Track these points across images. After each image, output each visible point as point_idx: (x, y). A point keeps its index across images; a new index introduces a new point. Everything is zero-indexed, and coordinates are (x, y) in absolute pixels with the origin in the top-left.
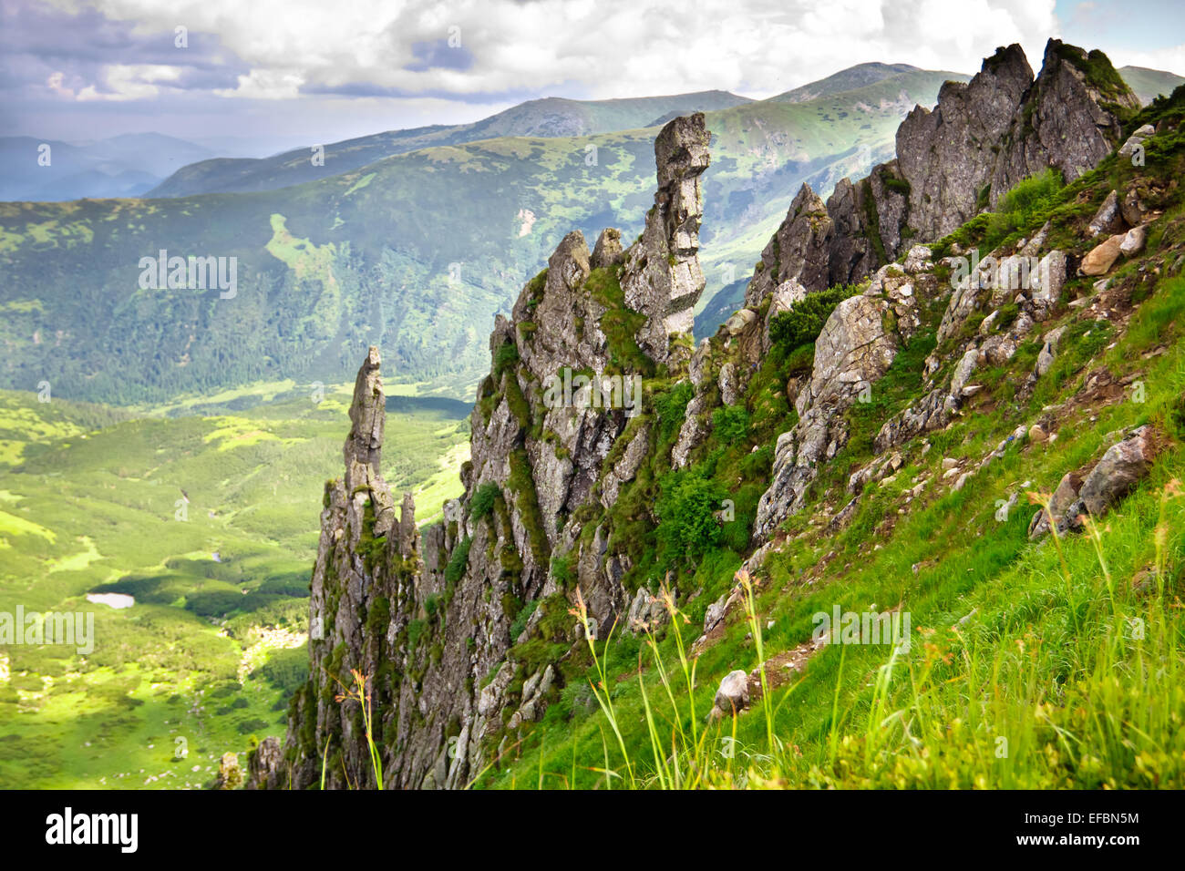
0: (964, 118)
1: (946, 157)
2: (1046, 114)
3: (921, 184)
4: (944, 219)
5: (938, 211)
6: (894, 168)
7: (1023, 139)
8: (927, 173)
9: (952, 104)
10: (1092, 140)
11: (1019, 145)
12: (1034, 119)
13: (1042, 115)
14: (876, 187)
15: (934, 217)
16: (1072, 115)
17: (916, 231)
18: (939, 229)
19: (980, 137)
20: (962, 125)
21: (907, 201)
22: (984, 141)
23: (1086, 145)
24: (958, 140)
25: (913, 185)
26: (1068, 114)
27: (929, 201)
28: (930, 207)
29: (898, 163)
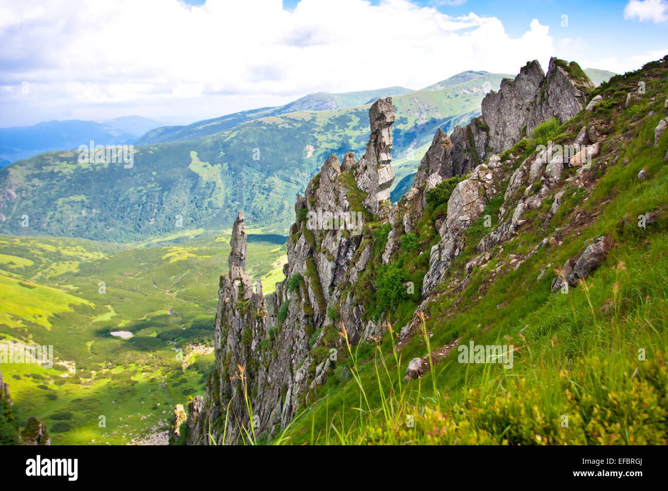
0: (513, 95)
1: (505, 114)
2: (551, 92)
3: (494, 126)
4: (506, 143)
5: (503, 139)
6: (481, 120)
7: (541, 104)
8: (496, 122)
9: (507, 89)
10: (573, 104)
11: (539, 107)
12: (546, 94)
13: (549, 93)
14: (473, 128)
15: (501, 142)
16: (563, 92)
17: (493, 148)
18: (503, 147)
19: (521, 104)
20: (512, 98)
21: (488, 135)
22: (523, 105)
23: (570, 106)
24: (510, 106)
25: (490, 127)
26: (561, 92)
27: (498, 134)
28: (499, 137)
29: (483, 117)
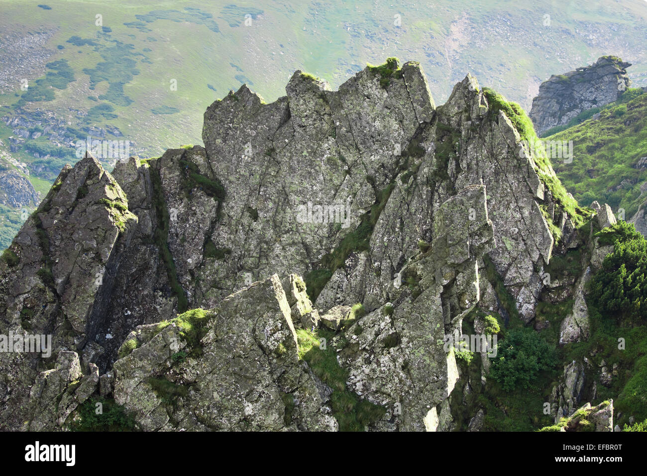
0: (326, 127)
1: (292, 170)
2: (469, 166)
3: (244, 192)
4: (278, 249)
5: (270, 234)
6: (199, 160)
7: (430, 182)
8: (255, 180)
9: (312, 104)
10: (526, 213)
11: (425, 190)
12: (452, 166)
13: (464, 165)
14: (171, 178)
15: (261, 240)
16: (502, 176)
17: (229, 252)
18: (267, 257)
19: (350, 158)
20: (321, 136)
21: (219, 208)
22: (355, 164)
23: (518, 216)
24: (314, 153)
25: (231, 190)
26: (497, 173)
27: (255, 216)
28: (257, 226)
29: (208, 152)
